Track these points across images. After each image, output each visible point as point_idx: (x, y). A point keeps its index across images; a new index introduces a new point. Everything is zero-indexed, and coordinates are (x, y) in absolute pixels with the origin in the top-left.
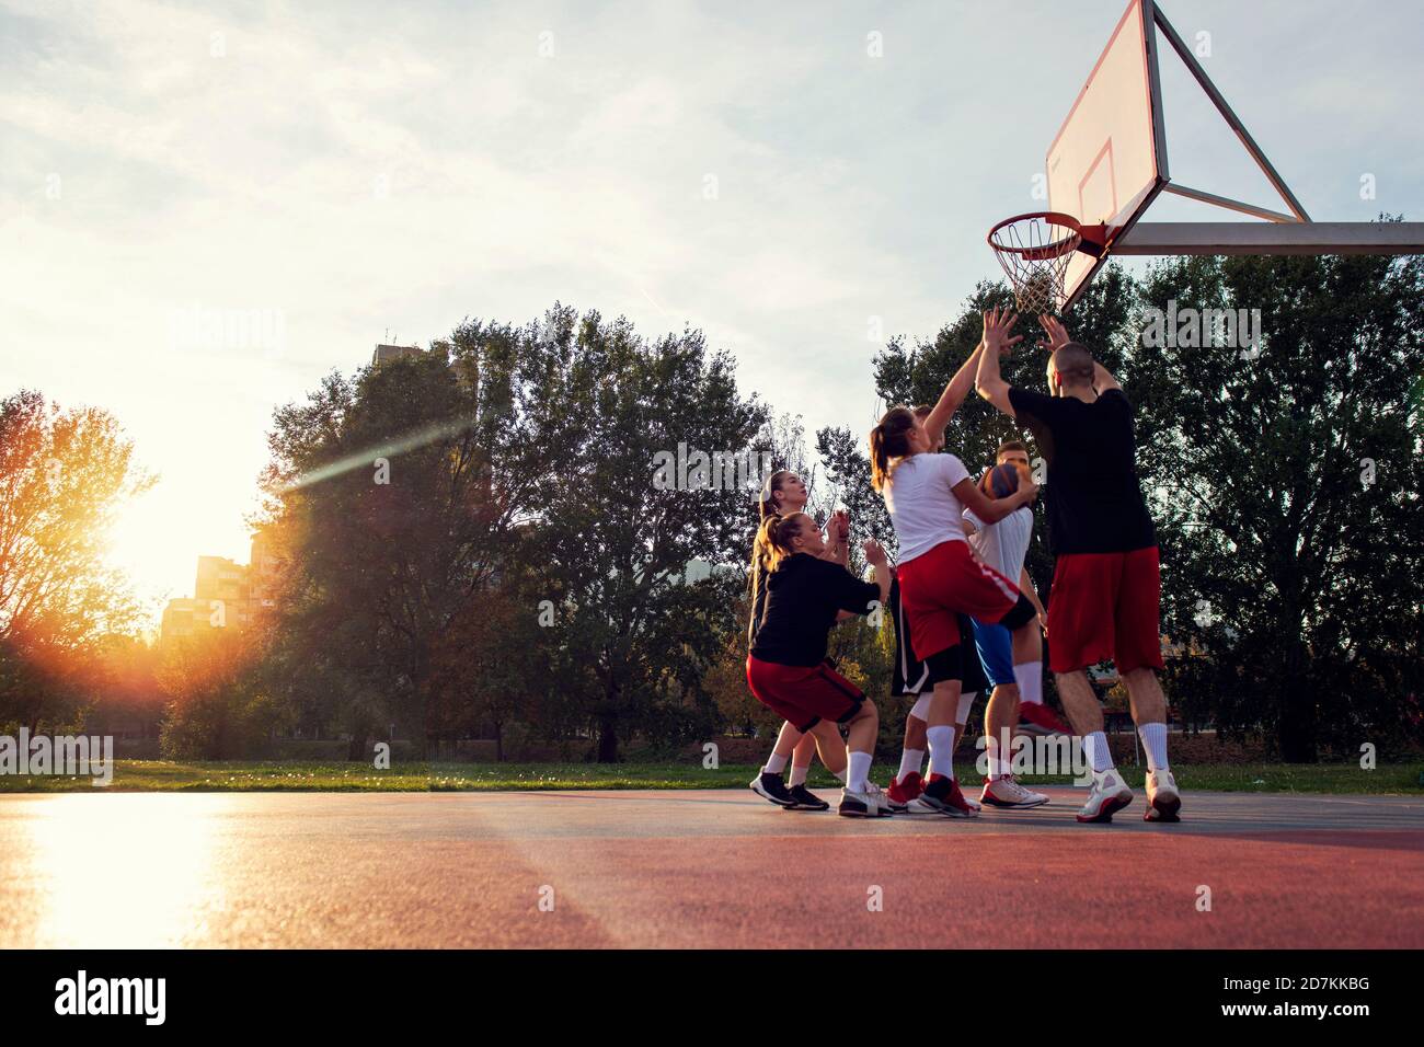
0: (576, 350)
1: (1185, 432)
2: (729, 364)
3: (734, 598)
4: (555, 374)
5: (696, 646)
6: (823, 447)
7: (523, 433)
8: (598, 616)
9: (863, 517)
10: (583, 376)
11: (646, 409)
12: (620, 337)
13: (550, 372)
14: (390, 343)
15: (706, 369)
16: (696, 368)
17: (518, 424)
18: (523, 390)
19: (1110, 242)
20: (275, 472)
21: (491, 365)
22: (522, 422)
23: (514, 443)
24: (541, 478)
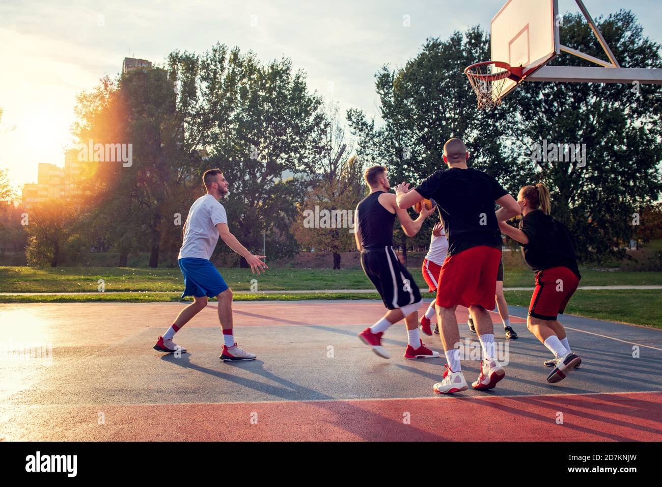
0: (228, 67)
1: (522, 114)
2: (304, 76)
3: (305, 189)
4: (217, 78)
5: (286, 211)
6: (349, 117)
7: (202, 108)
8: (240, 198)
9: (367, 152)
10: (231, 80)
11: (263, 97)
12: (250, 61)
13: (215, 78)
14: (131, 57)
15: (292, 78)
16: (287, 77)
17: (200, 103)
18: (202, 86)
19: (525, 76)
20: (78, 125)
21: (185, 73)
22: (202, 102)
23: (198, 113)
24: (211, 130)
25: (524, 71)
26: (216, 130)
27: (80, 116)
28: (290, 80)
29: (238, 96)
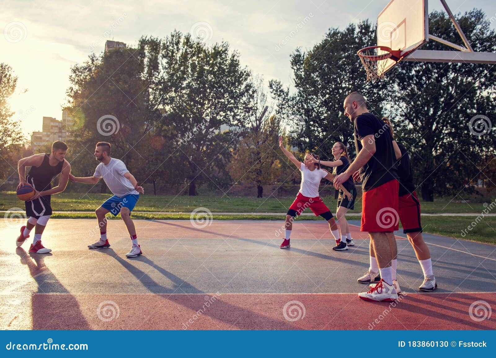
0: (182, 48)
1: (399, 85)
2: (237, 55)
3: (237, 139)
4: (174, 56)
5: (223, 154)
6: (271, 86)
7: (163, 78)
8: (190, 144)
9: (284, 112)
10: (185, 57)
11: (208, 70)
12: (198, 44)
13: (173, 56)
14: (111, 40)
15: (229, 57)
16: (225, 56)
17: (161, 74)
18: (163, 62)
19: (403, 57)
20: (72, 89)
21: (151, 52)
23: (159, 81)
24: (169, 94)
25: (402, 54)
26: (173, 94)
27: (74, 83)
28: (227, 58)
29: (189, 70)
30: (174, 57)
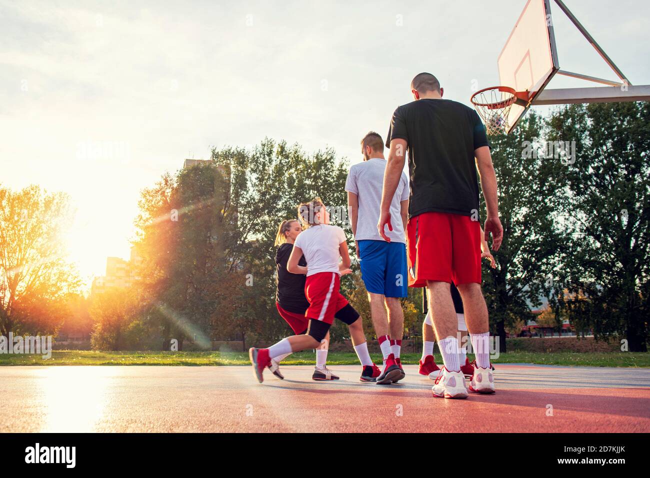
0: (276, 159)
1: (572, 189)
2: (347, 163)
7: (252, 197)
10: (279, 171)
11: (309, 185)
12: (296, 152)
14: (191, 158)
15: (336, 166)
16: (332, 165)
17: (250, 193)
18: (252, 178)
19: (531, 99)
20: (141, 218)
21: (237, 166)
22: (252, 192)
23: (248, 202)
24: (261, 218)
25: (530, 95)
26: (266, 218)
27: (143, 210)
28: (334, 169)
29: (286, 186)
30: (267, 171)
